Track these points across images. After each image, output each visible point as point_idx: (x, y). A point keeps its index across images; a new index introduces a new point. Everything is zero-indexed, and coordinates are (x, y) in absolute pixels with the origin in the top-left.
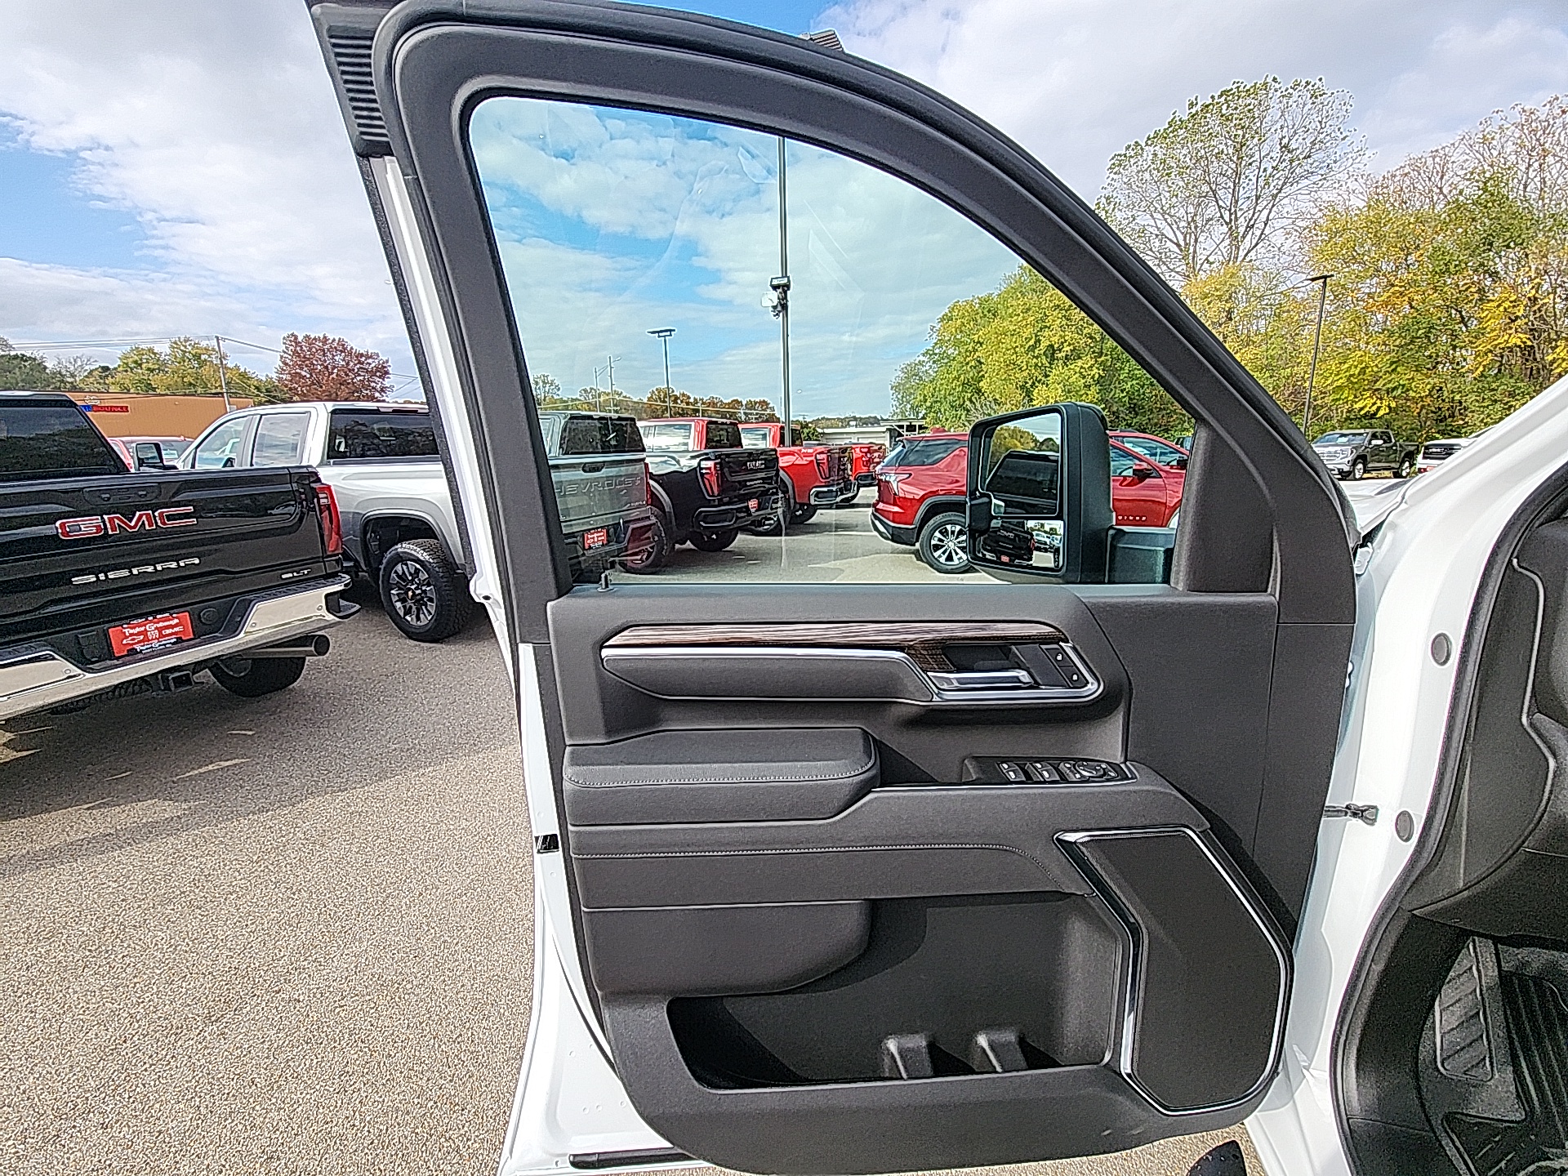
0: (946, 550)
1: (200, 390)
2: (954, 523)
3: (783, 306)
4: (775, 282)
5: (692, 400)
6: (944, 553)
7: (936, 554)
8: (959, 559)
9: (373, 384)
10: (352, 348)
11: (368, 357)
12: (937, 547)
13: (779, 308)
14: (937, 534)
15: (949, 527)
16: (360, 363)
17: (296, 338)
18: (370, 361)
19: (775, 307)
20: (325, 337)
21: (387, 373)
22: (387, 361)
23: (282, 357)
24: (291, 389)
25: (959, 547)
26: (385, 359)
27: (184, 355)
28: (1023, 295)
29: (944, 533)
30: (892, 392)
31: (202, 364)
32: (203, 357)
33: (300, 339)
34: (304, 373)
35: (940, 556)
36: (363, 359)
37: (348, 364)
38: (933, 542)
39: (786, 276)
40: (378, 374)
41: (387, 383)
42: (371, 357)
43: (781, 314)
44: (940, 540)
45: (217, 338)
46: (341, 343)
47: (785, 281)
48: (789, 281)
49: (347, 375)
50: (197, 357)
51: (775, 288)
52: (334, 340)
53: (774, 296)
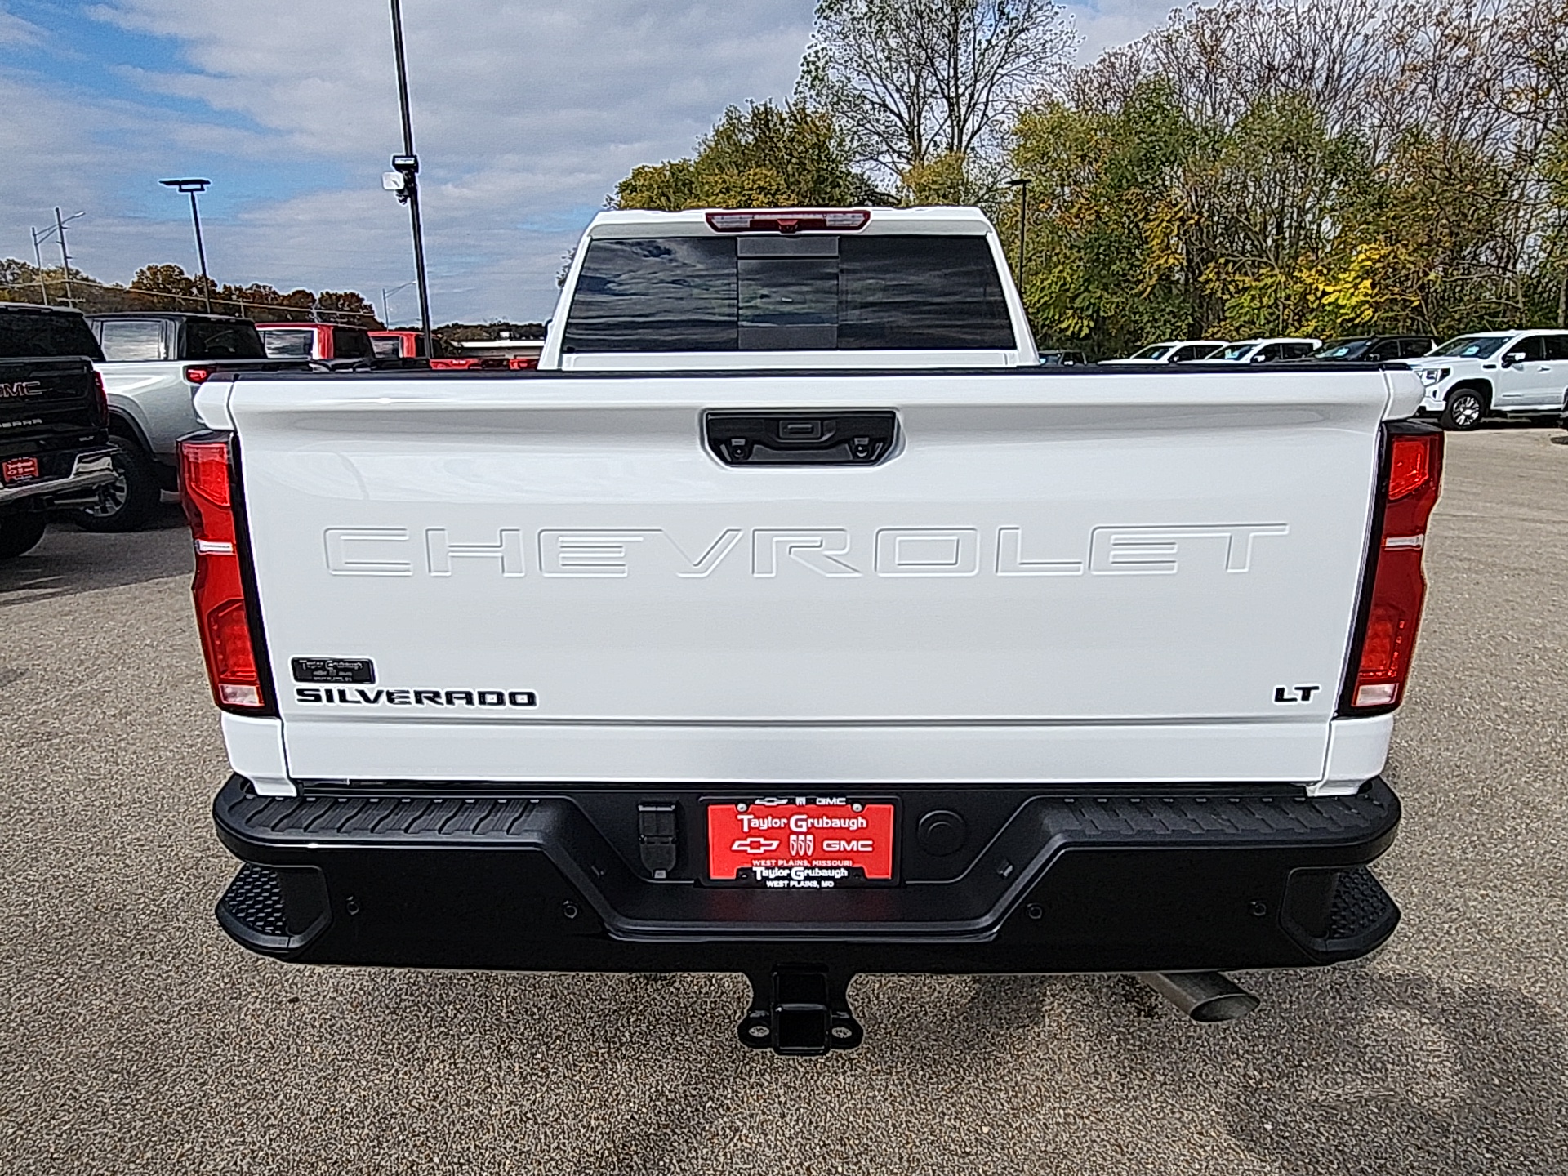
3: (409, 192)
4: (399, 161)
5: (220, 289)
13: (406, 193)
19: (400, 192)
28: (721, 169)
39: (412, 156)
43: (409, 200)
47: (411, 161)
48: (416, 161)
51: (399, 168)
53: (398, 180)
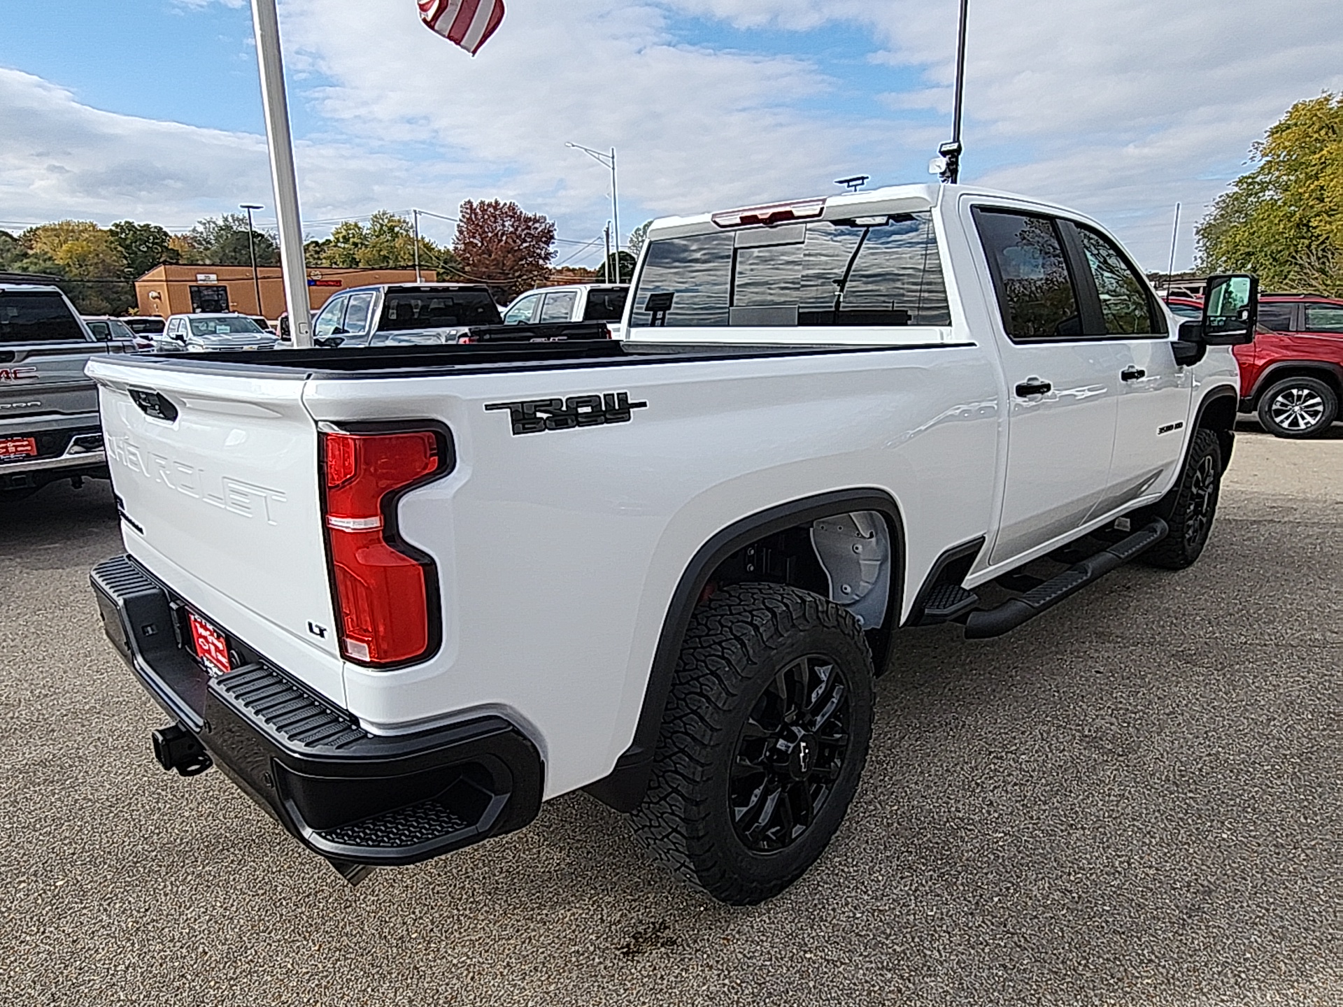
0: (1290, 415)
1: (391, 263)
2: (1300, 388)
3: (951, 172)
6: (1287, 418)
7: (1278, 420)
8: (1306, 424)
9: (538, 251)
10: (521, 213)
11: (536, 221)
12: (1279, 413)
13: (948, 174)
14: (1280, 398)
15: (1295, 391)
16: (529, 228)
17: (471, 206)
18: (537, 225)
20: (496, 202)
21: (552, 237)
22: (553, 225)
23: (458, 226)
24: (464, 259)
25: (1306, 412)
26: (551, 222)
27: (381, 229)
29: (1289, 396)
30: (1197, 237)
31: (396, 235)
32: (397, 229)
33: (475, 206)
34: (475, 241)
35: (1282, 421)
36: (530, 224)
37: (516, 230)
38: (1274, 407)
39: (958, 142)
40: (544, 239)
41: (551, 249)
42: (538, 221)
43: (949, 179)
44: (1283, 404)
45: (415, 211)
46: (512, 208)
47: (956, 147)
48: (961, 146)
49: (515, 242)
50: (391, 229)
52: (505, 204)
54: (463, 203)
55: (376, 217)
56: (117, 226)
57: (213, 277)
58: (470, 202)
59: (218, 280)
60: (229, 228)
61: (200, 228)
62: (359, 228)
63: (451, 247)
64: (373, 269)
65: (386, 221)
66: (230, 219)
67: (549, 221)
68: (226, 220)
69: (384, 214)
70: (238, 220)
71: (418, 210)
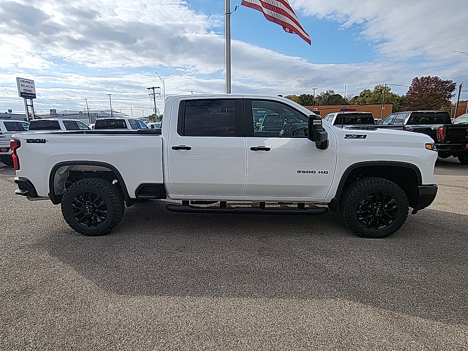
10: (440, 80)
16: (443, 86)
20: (429, 77)
23: (410, 87)
24: (410, 99)
27: (377, 91)
34: (416, 92)
36: (444, 84)
37: (437, 87)
42: (448, 83)
46: (436, 78)
49: (435, 92)
50: (381, 90)
52: (433, 77)
54: (414, 78)
55: (376, 87)
56: (301, 95)
57: (317, 109)
58: (417, 78)
59: (318, 110)
60: (327, 94)
61: (320, 95)
62: (369, 91)
63: (405, 95)
64: (371, 104)
65: (380, 88)
66: (328, 91)
67: (453, 82)
68: (327, 92)
69: (379, 86)
70: (331, 91)
71: (387, 83)
